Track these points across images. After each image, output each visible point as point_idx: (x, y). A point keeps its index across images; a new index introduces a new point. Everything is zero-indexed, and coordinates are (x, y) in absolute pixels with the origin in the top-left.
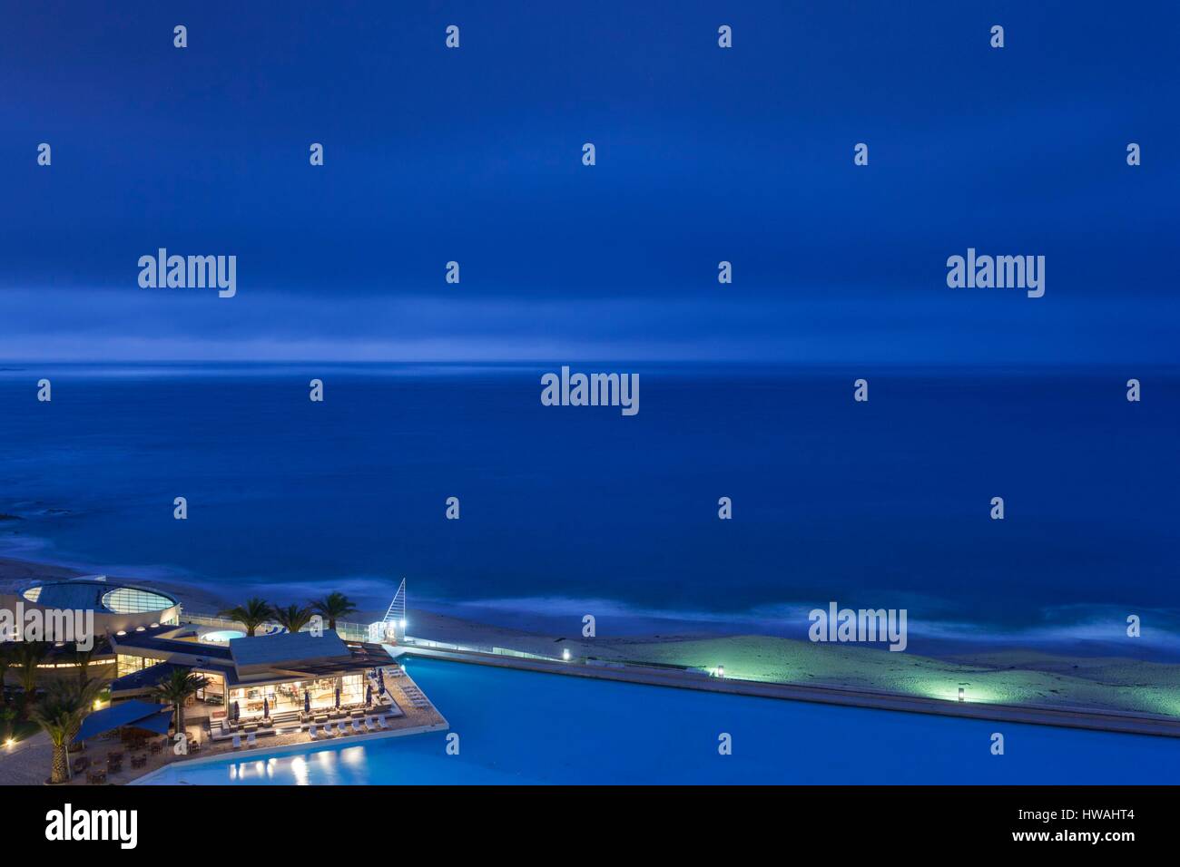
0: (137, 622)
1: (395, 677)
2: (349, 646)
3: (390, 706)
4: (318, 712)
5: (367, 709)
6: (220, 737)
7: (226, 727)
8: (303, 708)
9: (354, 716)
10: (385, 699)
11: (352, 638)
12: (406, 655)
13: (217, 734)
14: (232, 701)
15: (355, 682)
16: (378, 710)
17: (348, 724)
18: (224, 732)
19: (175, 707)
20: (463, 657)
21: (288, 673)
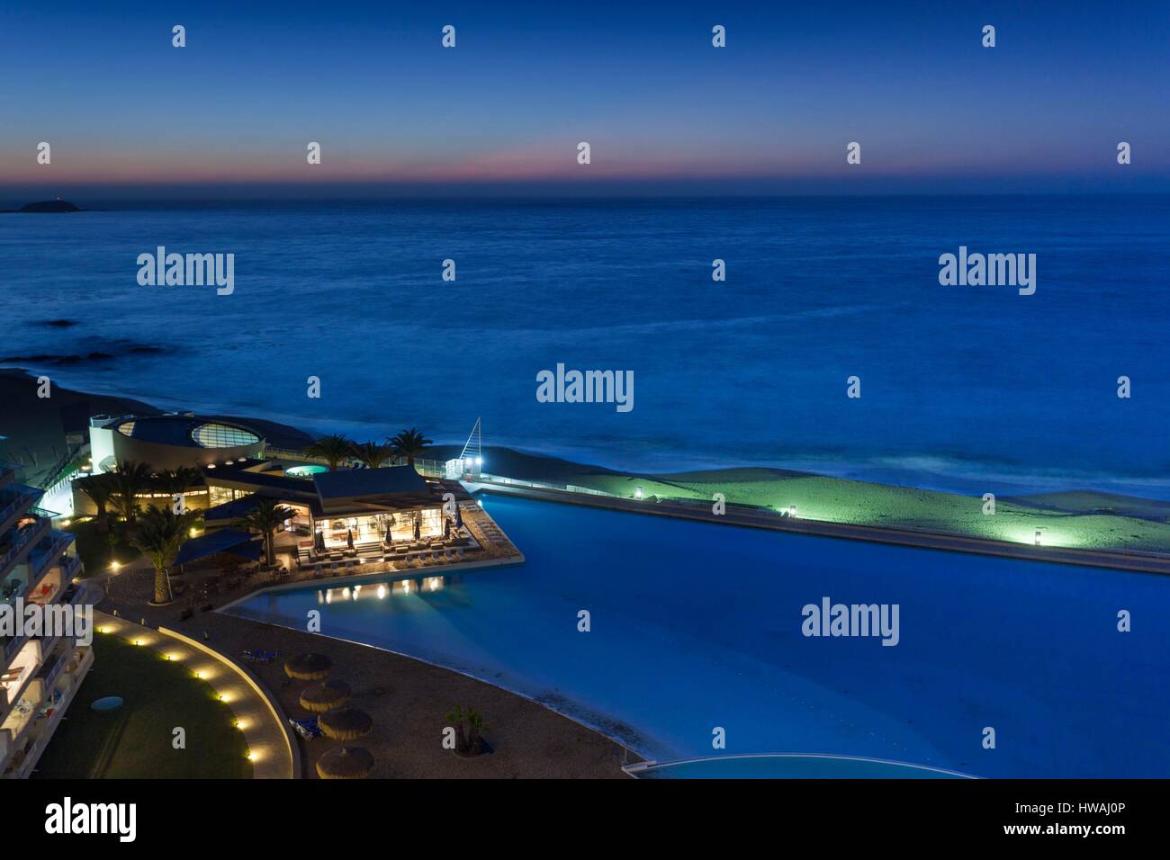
0: (226, 457)
1: (472, 511)
2: (428, 481)
3: (468, 539)
4: (399, 543)
5: (446, 542)
6: (308, 564)
7: (313, 555)
8: (384, 539)
9: (434, 548)
10: (462, 533)
11: (430, 474)
12: (482, 491)
13: (305, 562)
14: (317, 531)
15: (434, 516)
16: (457, 542)
17: (428, 555)
18: (312, 560)
19: (265, 536)
20: (537, 494)
21: (369, 506)
